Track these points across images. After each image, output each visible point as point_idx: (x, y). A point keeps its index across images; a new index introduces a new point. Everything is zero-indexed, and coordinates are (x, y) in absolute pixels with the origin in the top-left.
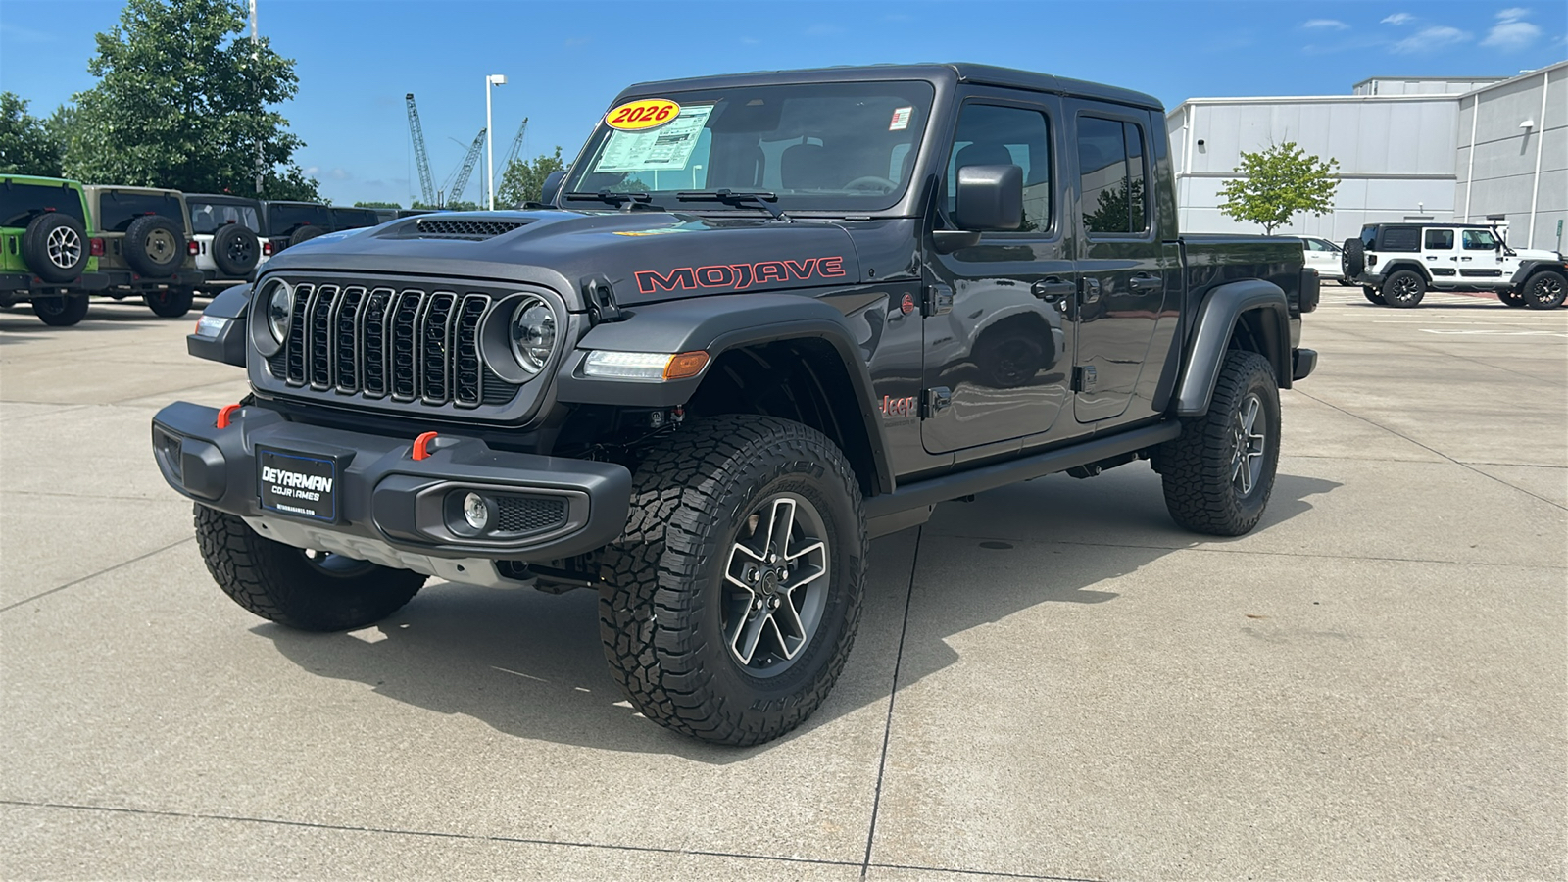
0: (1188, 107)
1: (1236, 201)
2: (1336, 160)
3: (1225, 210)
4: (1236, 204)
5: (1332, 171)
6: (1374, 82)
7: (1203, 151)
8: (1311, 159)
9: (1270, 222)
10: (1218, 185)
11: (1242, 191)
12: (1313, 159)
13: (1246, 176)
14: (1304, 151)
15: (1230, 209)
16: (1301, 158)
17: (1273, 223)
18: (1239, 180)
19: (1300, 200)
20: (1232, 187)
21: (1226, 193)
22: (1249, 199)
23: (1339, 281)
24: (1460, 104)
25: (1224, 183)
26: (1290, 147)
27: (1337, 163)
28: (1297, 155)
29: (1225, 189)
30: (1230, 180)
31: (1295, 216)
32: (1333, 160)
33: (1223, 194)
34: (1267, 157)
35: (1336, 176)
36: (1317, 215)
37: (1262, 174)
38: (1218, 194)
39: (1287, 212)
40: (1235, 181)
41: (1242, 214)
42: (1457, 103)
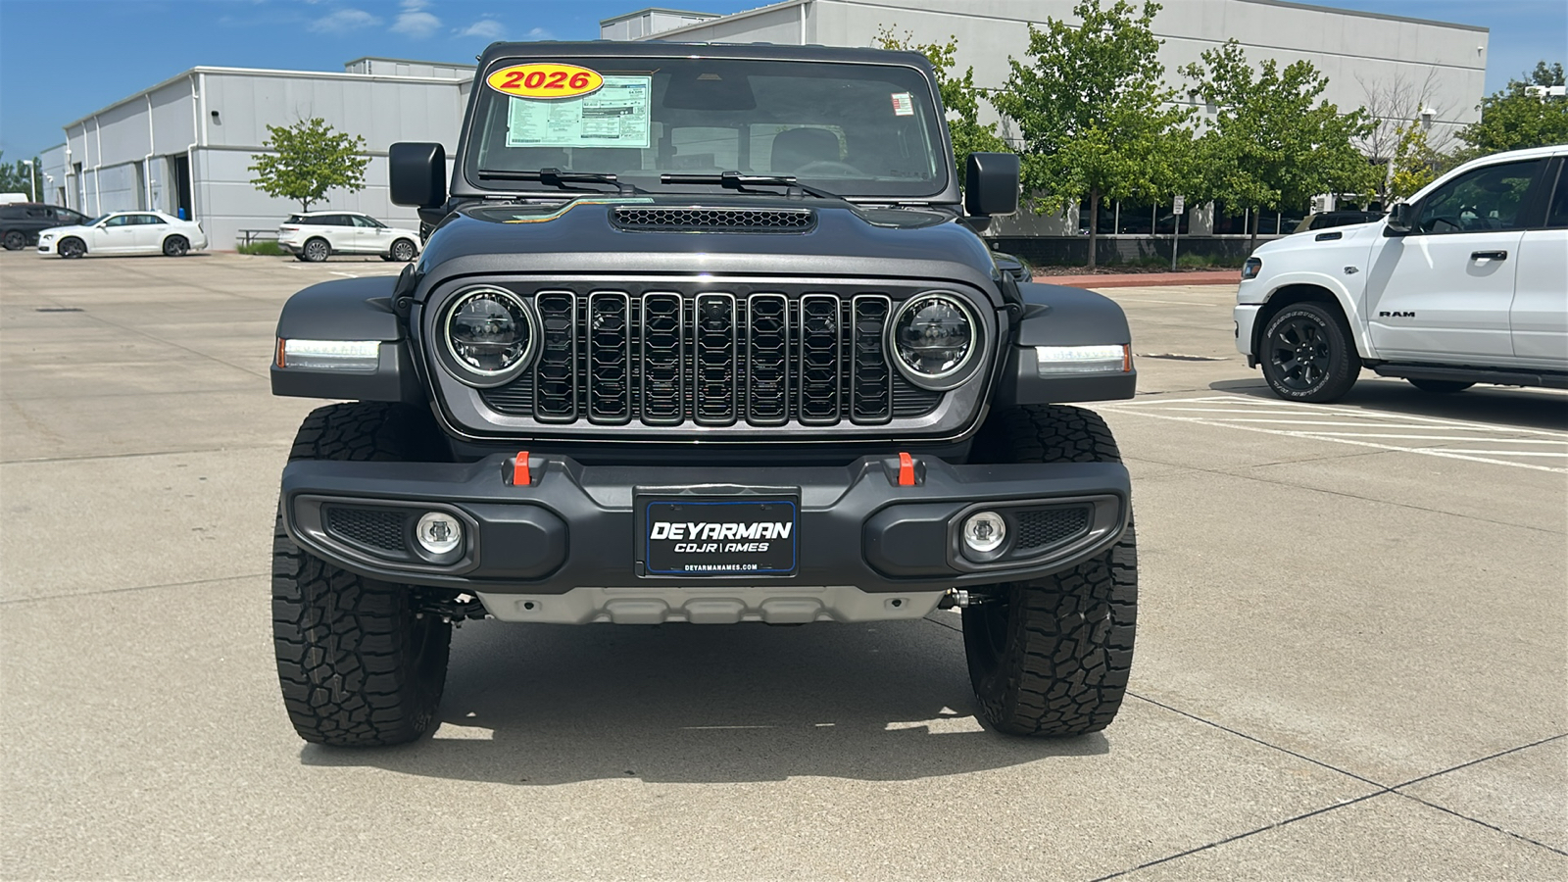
0: (196, 75)
1: (269, 176)
2: (362, 137)
3: (259, 185)
4: (269, 179)
5: (360, 148)
6: (367, 61)
7: (218, 123)
8: (342, 136)
9: (305, 198)
10: (247, 159)
11: (273, 166)
12: (342, 137)
13: (276, 150)
14: (332, 128)
15: (265, 184)
16: (330, 135)
17: (309, 199)
18: (268, 154)
19: (335, 177)
20: (262, 161)
21: (257, 168)
22: (280, 174)
23: (382, 257)
24: (460, 89)
25: (253, 157)
26: (319, 123)
27: (364, 140)
28: (326, 130)
29: (255, 163)
30: (260, 154)
31: (329, 192)
32: (359, 137)
33: (254, 169)
34: (294, 132)
35: (364, 153)
36: (352, 192)
37: (292, 148)
38: (249, 169)
39: (322, 188)
40: (265, 155)
41: (277, 190)
42: (457, 87)
